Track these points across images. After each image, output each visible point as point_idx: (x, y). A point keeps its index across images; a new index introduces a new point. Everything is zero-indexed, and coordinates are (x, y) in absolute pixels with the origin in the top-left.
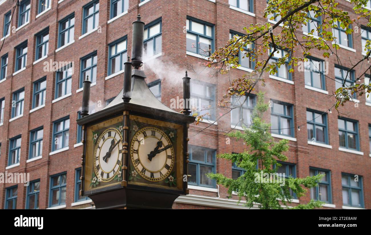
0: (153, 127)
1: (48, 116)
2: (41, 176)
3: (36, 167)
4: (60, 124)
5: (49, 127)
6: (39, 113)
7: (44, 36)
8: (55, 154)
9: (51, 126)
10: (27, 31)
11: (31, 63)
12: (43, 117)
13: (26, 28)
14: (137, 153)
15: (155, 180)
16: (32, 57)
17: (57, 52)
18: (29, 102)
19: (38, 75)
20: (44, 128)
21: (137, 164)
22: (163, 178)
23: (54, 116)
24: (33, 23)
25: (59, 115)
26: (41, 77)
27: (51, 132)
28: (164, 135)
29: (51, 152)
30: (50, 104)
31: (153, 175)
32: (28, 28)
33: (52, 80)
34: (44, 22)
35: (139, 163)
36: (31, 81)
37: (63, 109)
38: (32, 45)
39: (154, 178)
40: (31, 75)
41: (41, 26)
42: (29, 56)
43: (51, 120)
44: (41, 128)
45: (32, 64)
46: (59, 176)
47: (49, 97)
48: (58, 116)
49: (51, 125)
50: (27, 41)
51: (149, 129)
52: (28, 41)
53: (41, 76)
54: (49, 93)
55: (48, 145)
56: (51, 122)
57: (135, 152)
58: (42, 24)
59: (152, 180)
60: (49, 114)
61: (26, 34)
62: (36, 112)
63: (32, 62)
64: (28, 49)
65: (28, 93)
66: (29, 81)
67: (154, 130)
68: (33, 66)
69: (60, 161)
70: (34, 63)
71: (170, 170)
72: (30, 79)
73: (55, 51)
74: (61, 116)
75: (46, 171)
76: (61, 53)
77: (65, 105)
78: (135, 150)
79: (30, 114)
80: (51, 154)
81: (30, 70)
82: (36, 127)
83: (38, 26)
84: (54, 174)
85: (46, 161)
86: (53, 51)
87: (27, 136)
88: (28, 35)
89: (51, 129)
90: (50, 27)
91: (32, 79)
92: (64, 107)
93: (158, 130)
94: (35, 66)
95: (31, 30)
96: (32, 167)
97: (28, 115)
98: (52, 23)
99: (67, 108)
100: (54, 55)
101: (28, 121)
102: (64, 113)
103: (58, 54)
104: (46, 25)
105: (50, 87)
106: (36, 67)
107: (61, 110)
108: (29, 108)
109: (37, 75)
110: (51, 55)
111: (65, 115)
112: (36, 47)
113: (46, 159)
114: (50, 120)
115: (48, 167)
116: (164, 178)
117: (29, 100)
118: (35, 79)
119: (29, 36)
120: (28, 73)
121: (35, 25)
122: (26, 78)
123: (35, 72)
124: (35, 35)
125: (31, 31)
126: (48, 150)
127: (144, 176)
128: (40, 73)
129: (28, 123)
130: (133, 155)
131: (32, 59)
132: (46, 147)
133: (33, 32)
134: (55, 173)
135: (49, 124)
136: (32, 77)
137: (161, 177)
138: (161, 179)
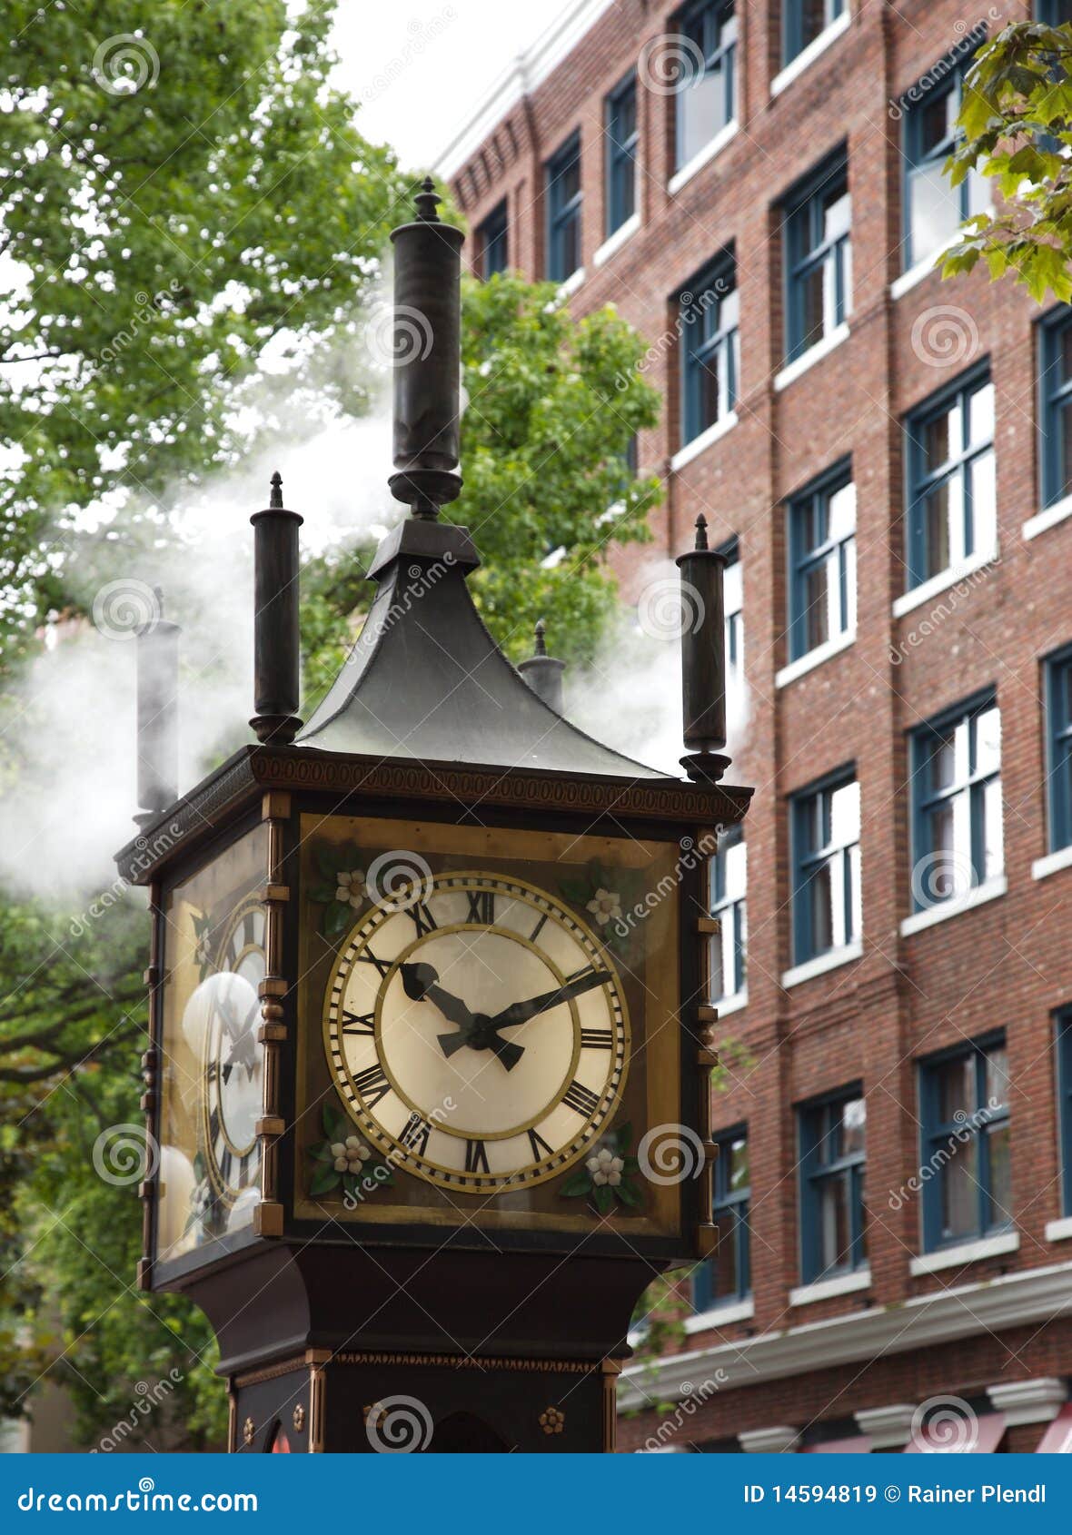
0: (475, 874)
1: (875, 701)
2: (865, 1061)
3: (836, 1010)
4: (950, 738)
5: (887, 766)
6: (827, 685)
7: (831, 200)
8: (931, 929)
9: (896, 759)
10: (731, 182)
11: (761, 385)
12: (852, 705)
13: (720, 168)
14: (374, 1032)
15: (493, 1182)
16: (766, 346)
17: (903, 297)
18: (770, 623)
19: (808, 452)
20: (863, 774)
21: (368, 1099)
22: (550, 1167)
23: (910, 699)
24: (757, 128)
25: (935, 688)
26: (823, 462)
27: (900, 792)
28: (556, 913)
29: (907, 916)
30: (885, 623)
31: (481, 1151)
32: (735, 162)
33: (884, 472)
34: (819, 116)
35: (384, 1090)
36: (768, 491)
37: (955, 650)
38: (763, 270)
39: (486, 1170)
40: (767, 458)
41: (801, 143)
42: (749, 343)
43: (896, 723)
44: (844, 775)
45: (771, 384)
46: (967, 1057)
47: (872, 584)
48: (931, 696)
49: (899, 750)
50: (730, 246)
51: (450, 883)
52: (740, 247)
53: (822, 453)
54: (871, 556)
55: (892, 877)
56: (896, 734)
57: (358, 1026)
58: (806, 127)
59: (478, 1182)
60: (878, 688)
61: (726, 201)
62: (814, 679)
63: (767, 377)
64: (742, 298)
65: (759, 571)
66: (758, 492)
67: (486, 887)
68: (776, 398)
69: (963, 968)
70: (782, 380)
71: (602, 1113)
72: (763, 482)
73: (888, 293)
74: (950, 693)
75: (890, 1030)
76: (923, 298)
77: (968, 622)
78: (354, 1019)
79: (780, 695)
80: (912, 925)
81: (759, 424)
82: (818, 770)
83: (786, 144)
84: (937, 1046)
85: (883, 970)
86: (875, 296)
87: (772, 827)
88: (735, 212)
89: (899, 776)
90: (851, 145)
91: (775, 482)
92: (963, 632)
93: (510, 887)
94: (787, 395)
95: (753, 172)
96: (816, 1010)
97: (771, 703)
98: (864, 116)
99: (978, 636)
100: (883, 320)
101: (771, 736)
102: (964, 672)
103: (905, 306)
104: (828, 128)
105: (873, 517)
106: (791, 407)
107: (947, 653)
108: (771, 661)
109: (799, 452)
110: (870, 317)
111: (971, 685)
112: (784, 280)
113: (888, 960)
114: (887, 723)
115: (902, 1007)
116: (559, 1168)
117: (769, 610)
118: (795, 480)
119: (740, 217)
120: (750, 449)
121: (772, 139)
122: (743, 480)
123: (787, 437)
124: (778, 206)
125: (752, 181)
126: (891, 906)
127: (419, 1165)
128: (817, 438)
129: (771, 750)
130: (341, 1045)
131: (766, 360)
132: (879, 889)
133: (761, 189)
134: (944, 1040)
135: (887, 748)
136: (775, 466)
137: (537, 1165)
138: (536, 1173)
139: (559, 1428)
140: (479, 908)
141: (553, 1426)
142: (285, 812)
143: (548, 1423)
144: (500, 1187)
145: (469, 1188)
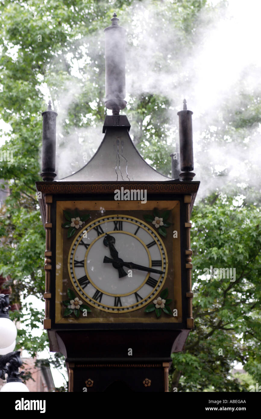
0: (116, 216)
14: (84, 266)
15: (123, 309)
21: (82, 286)
22: (142, 304)
28: (142, 226)
31: (119, 301)
35: (87, 284)
39: (121, 306)
51: (108, 219)
57: (79, 264)
59: (118, 309)
67: (120, 219)
71: (159, 286)
78: (78, 262)
93: (127, 219)
116: (145, 303)
127: (99, 306)
130: (73, 270)
137: (137, 303)
138: (137, 306)
139: (149, 384)
140: (118, 226)
141: (147, 384)
142: (51, 201)
143: (146, 383)
144: (126, 311)
145: (116, 311)
